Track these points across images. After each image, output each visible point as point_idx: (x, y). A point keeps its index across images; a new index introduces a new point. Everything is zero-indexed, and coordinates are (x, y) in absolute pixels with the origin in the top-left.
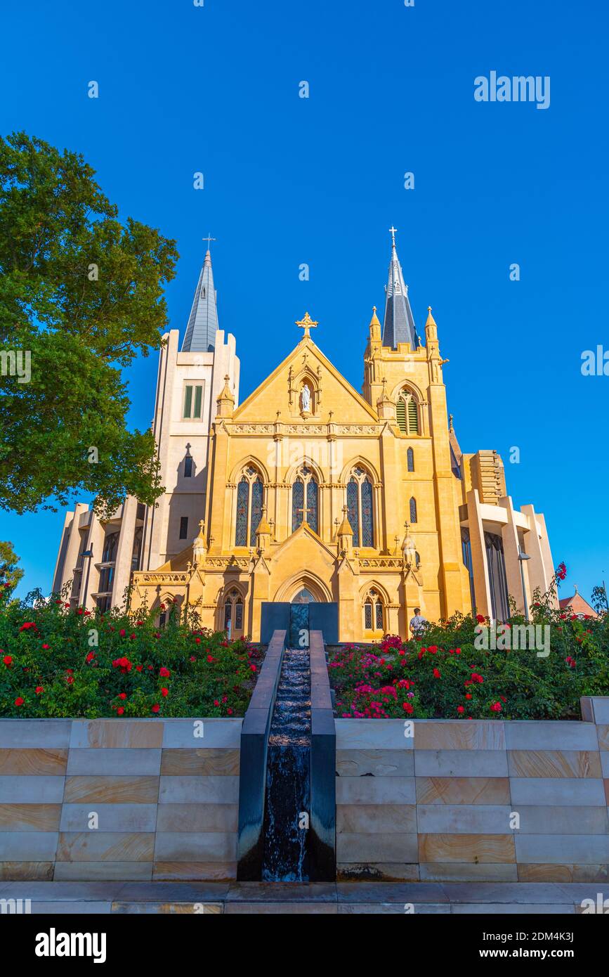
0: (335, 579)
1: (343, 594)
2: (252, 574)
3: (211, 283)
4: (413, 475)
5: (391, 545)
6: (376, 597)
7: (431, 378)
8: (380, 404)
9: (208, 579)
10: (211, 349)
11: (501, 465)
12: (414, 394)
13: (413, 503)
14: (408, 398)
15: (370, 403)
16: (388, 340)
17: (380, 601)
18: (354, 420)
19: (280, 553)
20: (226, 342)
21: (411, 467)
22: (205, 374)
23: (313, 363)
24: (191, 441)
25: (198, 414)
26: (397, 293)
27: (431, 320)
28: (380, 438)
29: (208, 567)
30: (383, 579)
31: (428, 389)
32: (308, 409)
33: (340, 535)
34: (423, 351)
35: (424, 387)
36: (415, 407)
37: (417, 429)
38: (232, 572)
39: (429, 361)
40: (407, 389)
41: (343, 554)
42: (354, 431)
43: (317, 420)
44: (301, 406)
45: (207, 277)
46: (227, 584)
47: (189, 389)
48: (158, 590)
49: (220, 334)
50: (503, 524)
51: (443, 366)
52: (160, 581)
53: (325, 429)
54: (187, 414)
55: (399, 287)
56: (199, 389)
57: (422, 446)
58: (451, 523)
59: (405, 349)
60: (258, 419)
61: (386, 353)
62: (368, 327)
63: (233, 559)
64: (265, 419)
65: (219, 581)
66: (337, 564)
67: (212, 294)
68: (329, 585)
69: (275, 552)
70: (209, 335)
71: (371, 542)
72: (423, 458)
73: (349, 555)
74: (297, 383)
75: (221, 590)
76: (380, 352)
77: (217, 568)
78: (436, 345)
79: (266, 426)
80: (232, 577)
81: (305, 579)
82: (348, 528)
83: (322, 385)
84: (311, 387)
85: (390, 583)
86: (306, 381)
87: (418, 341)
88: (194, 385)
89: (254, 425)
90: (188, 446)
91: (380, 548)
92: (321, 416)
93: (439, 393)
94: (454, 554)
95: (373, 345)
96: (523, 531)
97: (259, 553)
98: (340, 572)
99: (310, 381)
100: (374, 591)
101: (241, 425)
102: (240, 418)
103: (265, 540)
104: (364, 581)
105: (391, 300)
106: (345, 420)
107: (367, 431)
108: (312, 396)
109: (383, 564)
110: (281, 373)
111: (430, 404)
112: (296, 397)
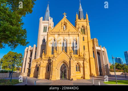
0: (70, 62)
1: (71, 65)
2: (52, 61)
3: (49, 9)
4: (84, 42)
5: (81, 54)
6: (78, 65)
7: (87, 24)
8: (78, 28)
9: (45, 61)
10: (48, 20)
11: (97, 40)
12: (84, 27)
13: (84, 47)
14: (83, 28)
15: (76, 28)
16: (79, 18)
17: (79, 66)
18: (73, 31)
19: (58, 56)
20: (51, 19)
21: (84, 40)
22: (47, 24)
23: (66, 21)
24: (45, 36)
25: (46, 31)
26: (81, 10)
27: (87, 14)
28: (78, 34)
29: (45, 59)
30: (79, 61)
31: (87, 26)
32: (65, 29)
33: (71, 53)
34: (85, 20)
35: (86, 26)
36: (84, 29)
37: (85, 33)
38: (49, 60)
39: (87, 21)
40: (83, 27)
41: (71, 57)
42: (73, 33)
43: (66, 31)
44: (64, 29)
45: (48, 8)
46: (48, 63)
47: (44, 27)
48: (37, 62)
49: (50, 18)
50: (100, 50)
51: (89, 22)
52: (37, 61)
53: (68, 33)
54: (44, 31)
55: (81, 9)
56: (46, 27)
57: (85, 36)
58: (91, 50)
59: (82, 20)
60: (56, 31)
61: (79, 20)
62: (76, 16)
63: (50, 57)
64: (57, 31)
65: (47, 62)
66: (70, 59)
67: (49, 11)
68: (69, 63)
69: (57, 56)
70: (48, 18)
71: (77, 54)
72: (86, 39)
73: (73, 57)
74: (63, 25)
75: (47, 64)
76: (78, 20)
77: (46, 59)
78: (88, 19)
79: (57, 32)
80: (50, 61)
81: (63, 62)
82: (72, 51)
83: (67, 25)
84: (65, 25)
85: (81, 62)
86: (64, 24)
87: (85, 18)
88: (45, 26)
89: (55, 32)
90: (44, 37)
91: (78, 55)
92: (67, 31)
93: (89, 27)
94: (92, 56)
95: (77, 19)
96: (103, 51)
97: (54, 57)
98: (71, 60)
99: (65, 24)
100: (78, 64)
101: (53, 32)
102: (52, 31)
103: (55, 54)
104: (76, 62)
105: (80, 11)
106: (72, 31)
107: (76, 33)
108: (66, 27)
109: (79, 58)
110: (60, 23)
111: (87, 29)
112: (63, 27)
